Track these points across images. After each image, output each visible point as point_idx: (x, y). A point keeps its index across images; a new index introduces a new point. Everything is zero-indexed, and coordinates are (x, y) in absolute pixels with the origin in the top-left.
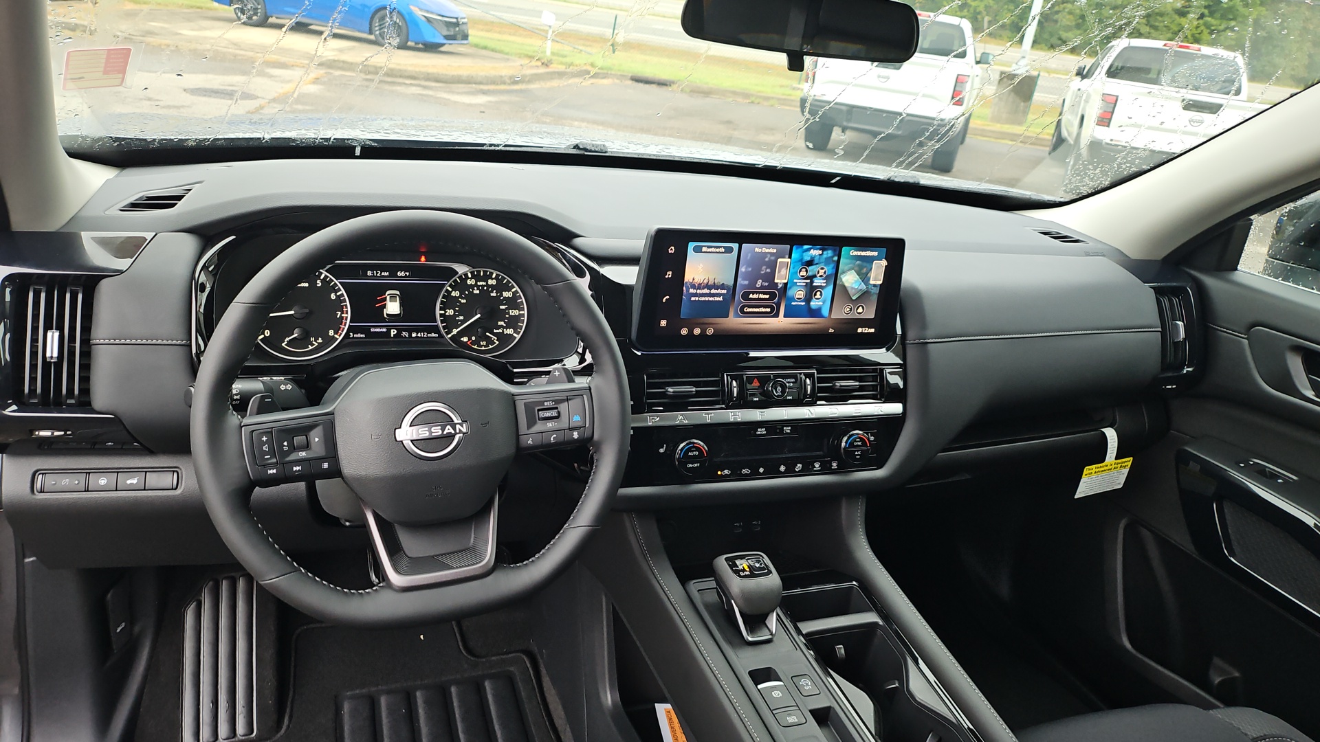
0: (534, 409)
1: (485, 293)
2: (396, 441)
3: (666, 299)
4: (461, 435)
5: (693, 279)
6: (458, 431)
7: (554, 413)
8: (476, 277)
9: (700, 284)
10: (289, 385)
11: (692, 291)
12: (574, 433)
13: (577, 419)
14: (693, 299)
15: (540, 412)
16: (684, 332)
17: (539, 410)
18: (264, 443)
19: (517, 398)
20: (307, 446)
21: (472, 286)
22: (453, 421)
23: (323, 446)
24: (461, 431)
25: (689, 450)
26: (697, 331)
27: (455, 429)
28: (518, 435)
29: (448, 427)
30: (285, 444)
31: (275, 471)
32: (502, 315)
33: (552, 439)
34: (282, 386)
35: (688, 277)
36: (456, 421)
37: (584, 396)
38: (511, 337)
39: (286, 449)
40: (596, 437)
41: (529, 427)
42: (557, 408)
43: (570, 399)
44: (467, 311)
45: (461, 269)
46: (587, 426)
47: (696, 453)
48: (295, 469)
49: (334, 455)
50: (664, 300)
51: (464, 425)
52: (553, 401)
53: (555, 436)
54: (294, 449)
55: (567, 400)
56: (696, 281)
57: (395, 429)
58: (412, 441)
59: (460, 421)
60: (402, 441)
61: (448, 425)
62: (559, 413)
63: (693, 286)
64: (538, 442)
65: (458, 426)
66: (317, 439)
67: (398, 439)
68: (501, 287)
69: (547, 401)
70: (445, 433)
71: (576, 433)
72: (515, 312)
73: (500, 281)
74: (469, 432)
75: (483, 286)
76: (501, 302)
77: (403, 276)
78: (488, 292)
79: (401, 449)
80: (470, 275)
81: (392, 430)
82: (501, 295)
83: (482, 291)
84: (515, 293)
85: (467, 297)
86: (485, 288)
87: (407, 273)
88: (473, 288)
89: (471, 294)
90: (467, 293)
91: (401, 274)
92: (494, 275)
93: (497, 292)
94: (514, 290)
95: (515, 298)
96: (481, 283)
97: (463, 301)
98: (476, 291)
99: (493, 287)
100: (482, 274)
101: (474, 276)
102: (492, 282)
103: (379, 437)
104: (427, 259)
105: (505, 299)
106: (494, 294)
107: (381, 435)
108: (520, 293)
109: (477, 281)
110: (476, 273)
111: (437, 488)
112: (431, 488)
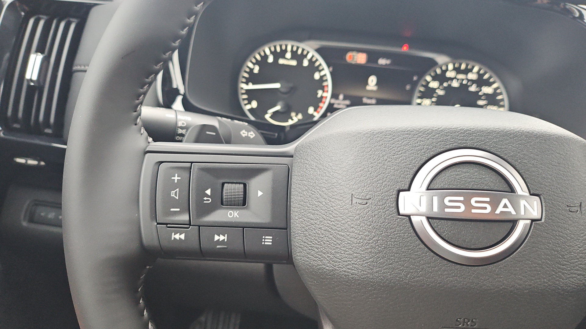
1: (464, 87)
4: (529, 222)
6: (523, 212)
10: (252, 133)
18: (174, 186)
20: (243, 202)
23: (269, 206)
24: (527, 215)
29: (505, 201)
30: (208, 192)
31: (183, 237)
34: (244, 131)
36: (519, 191)
39: (208, 200)
45: (441, 59)
48: (216, 238)
49: (283, 225)
51: (534, 203)
54: (222, 204)
57: (399, 191)
58: (428, 218)
59: (527, 194)
60: (409, 216)
61: (504, 197)
65: (522, 203)
66: (260, 193)
67: (401, 212)
68: (481, 82)
70: (498, 212)
73: (480, 76)
74: (543, 220)
75: (463, 80)
76: (479, 98)
77: (384, 64)
78: (467, 86)
79: (409, 230)
80: (451, 67)
81: (395, 192)
82: (481, 90)
83: (461, 84)
84: (496, 89)
85: (445, 88)
86: (465, 82)
87: (388, 62)
88: (452, 80)
89: (450, 85)
90: (445, 84)
91: (382, 62)
92: (476, 69)
93: (477, 87)
94: (495, 86)
95: (495, 94)
96: (461, 76)
97: (441, 93)
98: (455, 84)
99: (473, 82)
100: (463, 67)
101: (455, 69)
102: (472, 76)
103: (365, 201)
104: (410, 47)
105: (485, 94)
106: (473, 88)
107: (370, 199)
108: (502, 90)
109: (457, 74)
110: (457, 65)
111: (469, 323)
112: (457, 320)
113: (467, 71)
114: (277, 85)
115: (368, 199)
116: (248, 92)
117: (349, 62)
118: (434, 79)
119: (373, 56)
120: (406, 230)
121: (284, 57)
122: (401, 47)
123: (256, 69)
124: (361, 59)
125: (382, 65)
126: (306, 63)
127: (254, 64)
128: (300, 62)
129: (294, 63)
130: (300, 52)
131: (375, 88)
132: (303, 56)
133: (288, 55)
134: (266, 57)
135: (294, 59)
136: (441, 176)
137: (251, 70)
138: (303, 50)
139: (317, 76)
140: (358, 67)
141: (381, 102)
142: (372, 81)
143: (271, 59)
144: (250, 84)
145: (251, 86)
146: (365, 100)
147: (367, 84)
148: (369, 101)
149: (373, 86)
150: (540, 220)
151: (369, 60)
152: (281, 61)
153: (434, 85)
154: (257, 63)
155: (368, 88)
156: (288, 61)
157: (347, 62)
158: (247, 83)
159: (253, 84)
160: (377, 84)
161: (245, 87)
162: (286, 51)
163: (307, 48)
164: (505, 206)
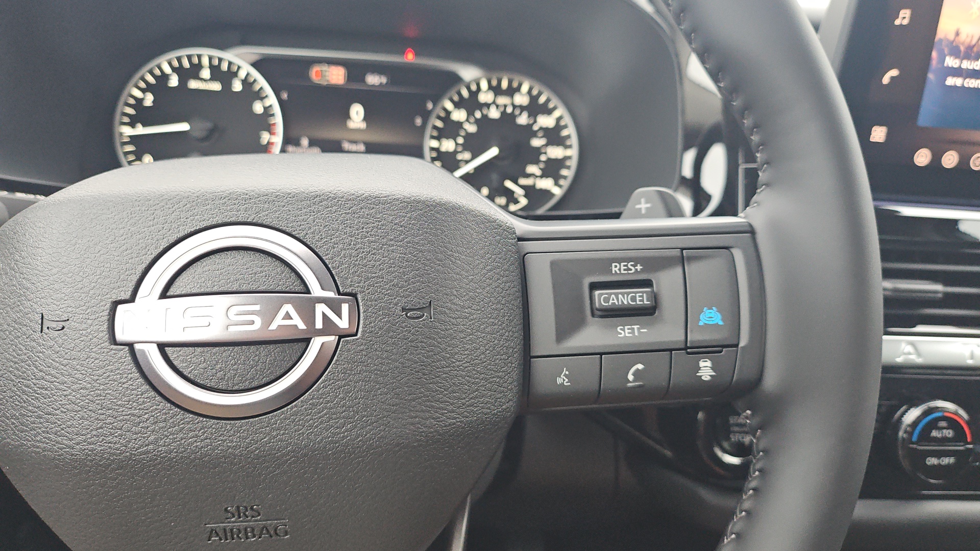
0: (580, 284)
1: (507, 118)
2: (113, 341)
3: (892, 78)
4: (332, 339)
5: (957, 34)
6: (319, 325)
7: (640, 297)
8: (497, 90)
9: (970, 48)
11: (951, 62)
12: (702, 364)
13: (711, 317)
14: (951, 81)
15: (597, 293)
16: (922, 158)
17: (594, 286)
19: (529, 246)
21: (488, 106)
22: (308, 292)
24: (329, 327)
25: (933, 425)
26: (950, 160)
27: (309, 317)
28: (527, 356)
32: (534, 155)
33: (631, 377)
35: (947, 26)
36: (316, 290)
37: (734, 251)
38: (547, 194)
40: (771, 380)
41: (563, 333)
42: (647, 283)
43: (691, 259)
44: (475, 145)
45: (468, 73)
46: (742, 344)
47: (949, 433)
50: (886, 80)
51: (345, 308)
52: (636, 261)
53: (640, 366)
55: (682, 261)
56: (963, 37)
57: (116, 304)
58: (162, 347)
59: (331, 294)
60: (130, 345)
61: (288, 301)
62: (655, 298)
63: (955, 52)
64: (589, 383)
65: (321, 308)
67: (120, 336)
68: (535, 108)
69: (619, 260)
70: (273, 327)
71: (709, 363)
72: (555, 152)
73: (534, 99)
74: (359, 335)
75: (505, 106)
76: (534, 134)
77: (377, 85)
78: (513, 116)
79: (129, 368)
80: (484, 85)
81: (108, 306)
82: (535, 122)
83: (504, 113)
84: (559, 119)
85: (477, 122)
86: (509, 110)
87: (384, 80)
88: (489, 108)
89: (485, 117)
90: (478, 115)
91: (373, 80)
92: (525, 88)
93: (529, 116)
94: (557, 114)
95: (558, 127)
96: (502, 100)
97: (471, 128)
98: (494, 114)
99: (522, 108)
100: (505, 84)
101: (490, 87)
102: (521, 99)
103: (60, 325)
104: (417, 54)
105: (541, 128)
106: (523, 120)
107: (68, 320)
108: (568, 120)
109: (495, 96)
110: (494, 83)
111: (247, 513)
112: (226, 510)
113: (511, 91)
114: (184, 127)
115: (65, 321)
116: (134, 139)
117: (317, 82)
118: (457, 105)
119: (356, 71)
120: (125, 369)
121: (197, 77)
122: (403, 53)
123: (149, 100)
124: (336, 76)
125: (373, 86)
126: (237, 86)
127: (143, 91)
128: (227, 85)
129: (216, 86)
130: (225, 67)
131: (363, 125)
132: (232, 74)
133: (206, 73)
134: (164, 77)
135: (216, 80)
136: (188, 272)
137: (139, 101)
138: (230, 63)
139: (258, 108)
140: (331, 90)
141: (372, 149)
142: (357, 112)
143: (174, 81)
144: (139, 126)
145: (140, 130)
146: (346, 146)
147: (347, 116)
148: (353, 147)
149: (359, 122)
150: (356, 335)
151: (350, 78)
152: (193, 84)
153: (459, 115)
154: (149, 88)
155: (352, 125)
156: (205, 83)
157: (312, 82)
158: (132, 125)
159: (144, 125)
160: (366, 119)
161: (127, 131)
162: (199, 66)
163: (237, 61)
164: (288, 316)
